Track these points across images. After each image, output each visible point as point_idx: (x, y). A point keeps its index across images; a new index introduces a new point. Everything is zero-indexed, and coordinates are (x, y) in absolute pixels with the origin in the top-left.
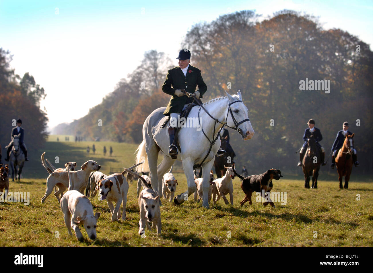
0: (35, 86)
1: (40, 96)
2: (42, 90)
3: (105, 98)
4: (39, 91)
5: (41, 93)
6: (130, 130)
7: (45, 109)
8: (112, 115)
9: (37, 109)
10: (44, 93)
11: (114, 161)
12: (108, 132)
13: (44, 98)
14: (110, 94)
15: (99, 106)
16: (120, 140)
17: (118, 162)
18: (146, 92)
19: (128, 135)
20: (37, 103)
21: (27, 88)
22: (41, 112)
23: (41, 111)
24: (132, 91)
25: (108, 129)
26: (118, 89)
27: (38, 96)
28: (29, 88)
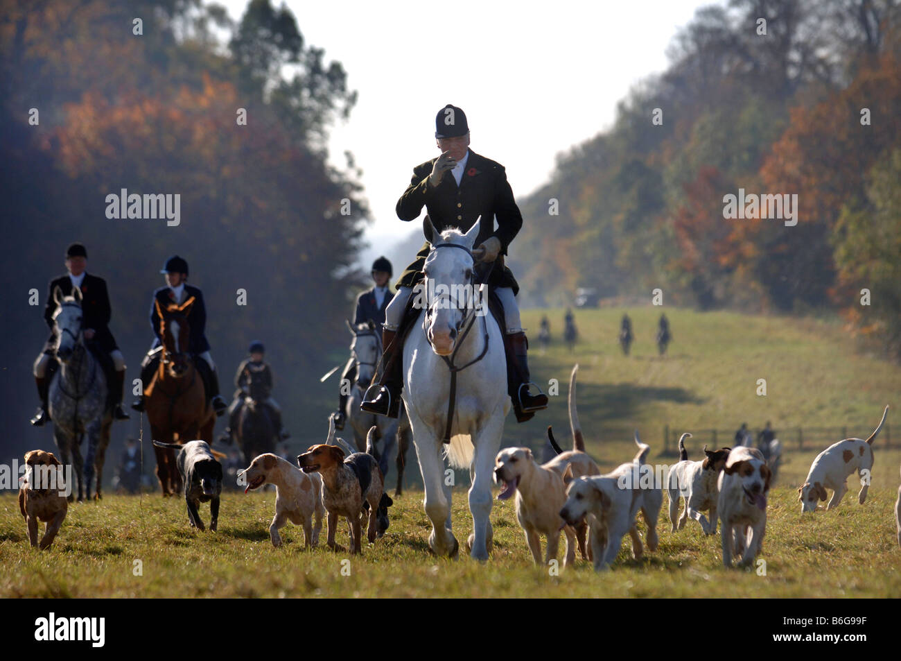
0: (303, 57)
1: (326, 102)
2: (337, 74)
3: (629, 104)
4: (318, 78)
5: (332, 90)
6: (749, 249)
7: (351, 163)
8: (667, 181)
9: (314, 165)
10: (343, 89)
11: (678, 396)
12: (647, 260)
13: (346, 113)
14: (650, 83)
15: (600, 141)
16: (707, 302)
17: (700, 402)
18: (821, 69)
19: (740, 273)
20: (314, 135)
21: (265, 66)
22: (335, 179)
23: (334, 171)
24: (757, 66)
25: (648, 250)
26: (689, 60)
27: (315, 104)
28: (273, 67)
